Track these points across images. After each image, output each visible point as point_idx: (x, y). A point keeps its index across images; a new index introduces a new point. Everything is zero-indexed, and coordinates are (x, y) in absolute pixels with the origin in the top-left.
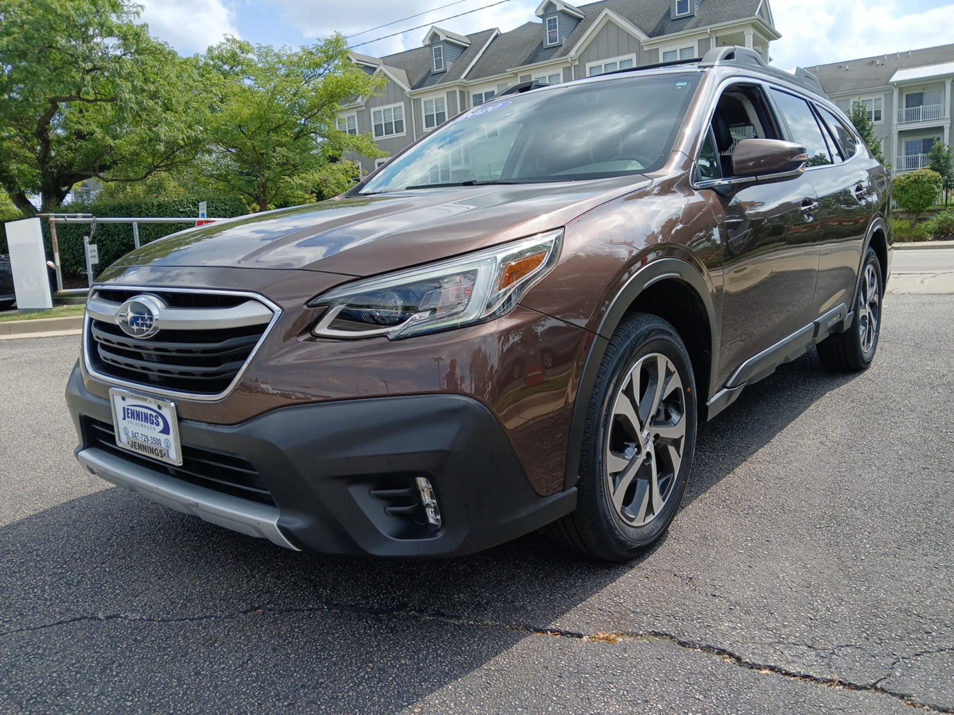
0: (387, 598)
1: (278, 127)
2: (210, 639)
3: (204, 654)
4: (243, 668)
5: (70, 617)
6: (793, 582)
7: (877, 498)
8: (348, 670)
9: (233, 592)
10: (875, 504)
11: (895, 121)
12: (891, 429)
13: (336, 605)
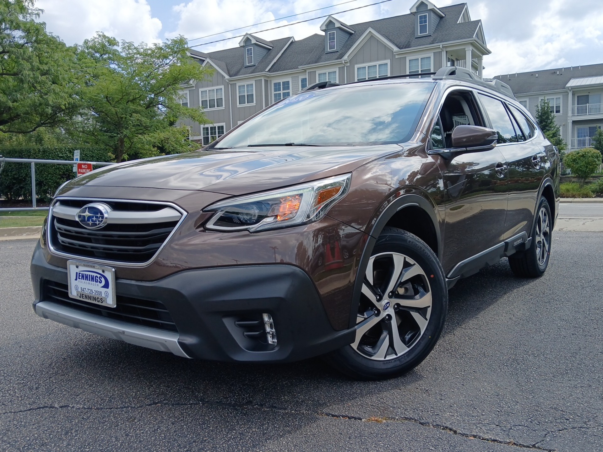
0: (239, 398)
1: (134, 99)
2: (131, 418)
3: (129, 426)
4: (155, 432)
5: (36, 406)
6: (489, 393)
7: (542, 350)
8: (221, 434)
9: (140, 394)
10: (541, 353)
11: (570, 114)
12: (555, 312)
13: (207, 402)
